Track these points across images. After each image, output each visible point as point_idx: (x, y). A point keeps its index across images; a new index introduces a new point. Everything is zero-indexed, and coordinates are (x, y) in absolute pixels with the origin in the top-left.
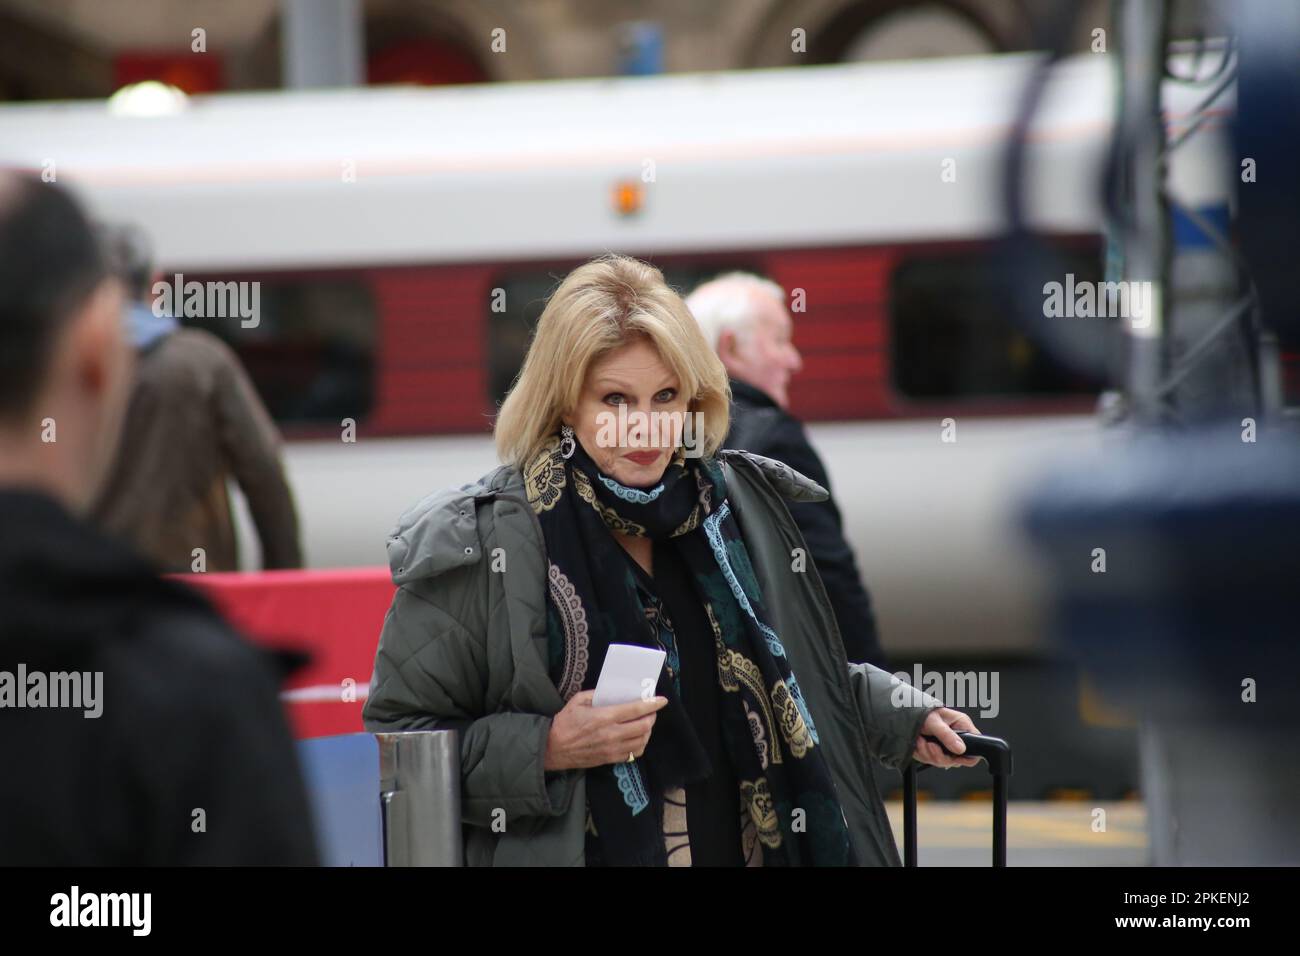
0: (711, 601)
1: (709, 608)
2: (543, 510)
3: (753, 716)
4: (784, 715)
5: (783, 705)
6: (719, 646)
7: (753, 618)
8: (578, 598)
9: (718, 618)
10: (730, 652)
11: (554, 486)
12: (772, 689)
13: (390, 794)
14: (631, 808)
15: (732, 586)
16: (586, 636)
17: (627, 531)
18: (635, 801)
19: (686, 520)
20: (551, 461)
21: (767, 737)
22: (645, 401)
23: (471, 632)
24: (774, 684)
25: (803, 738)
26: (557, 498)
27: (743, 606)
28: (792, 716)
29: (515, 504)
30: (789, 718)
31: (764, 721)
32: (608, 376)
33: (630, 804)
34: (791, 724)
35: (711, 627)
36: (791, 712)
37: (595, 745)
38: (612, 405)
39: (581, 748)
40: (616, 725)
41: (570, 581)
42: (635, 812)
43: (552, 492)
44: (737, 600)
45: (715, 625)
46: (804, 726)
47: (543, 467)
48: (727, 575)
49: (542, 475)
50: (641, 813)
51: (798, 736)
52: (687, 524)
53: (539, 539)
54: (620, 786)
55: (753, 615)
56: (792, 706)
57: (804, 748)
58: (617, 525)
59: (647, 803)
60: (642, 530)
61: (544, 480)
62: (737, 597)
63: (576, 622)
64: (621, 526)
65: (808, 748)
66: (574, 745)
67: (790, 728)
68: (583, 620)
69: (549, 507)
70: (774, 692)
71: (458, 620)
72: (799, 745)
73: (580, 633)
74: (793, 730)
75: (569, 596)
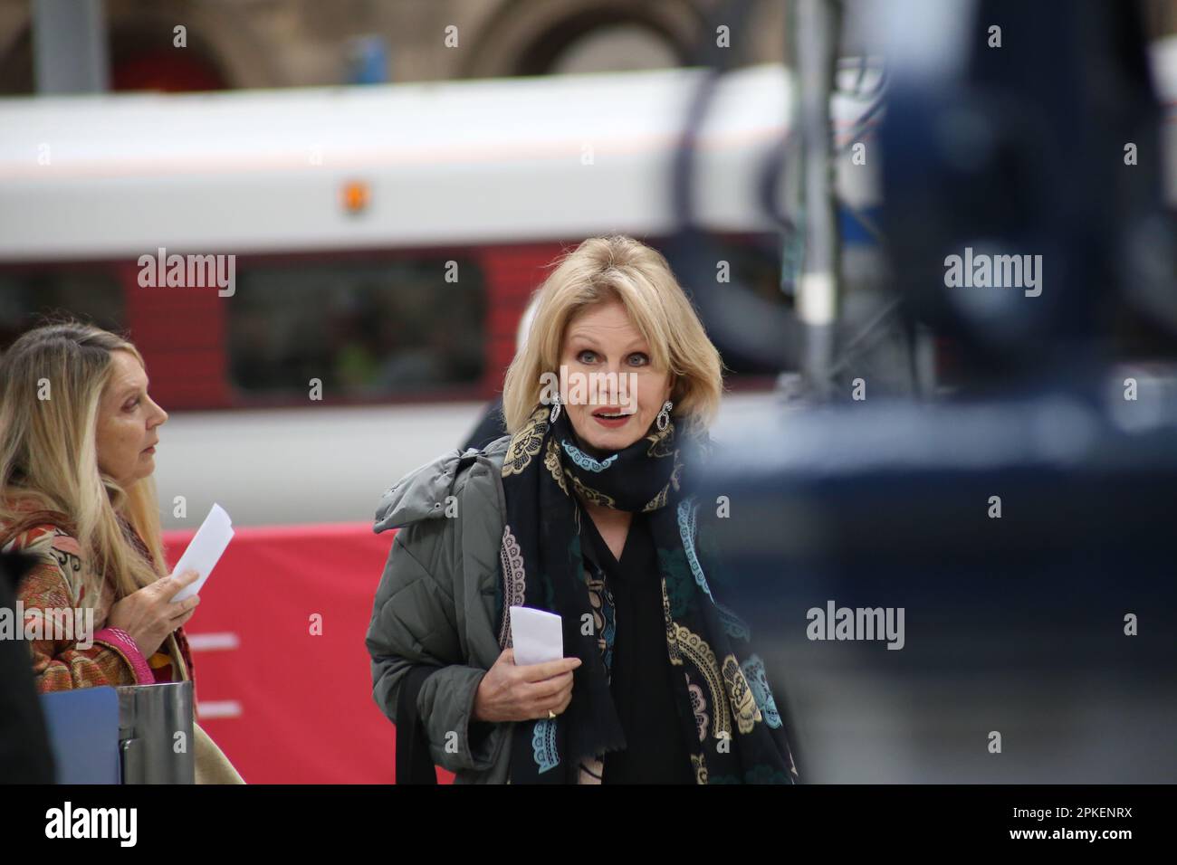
0: (667, 575)
1: (664, 582)
2: (512, 474)
3: (693, 688)
4: (733, 690)
5: (732, 680)
6: (667, 619)
7: (708, 595)
8: (521, 559)
9: (669, 592)
10: (675, 624)
11: (527, 452)
12: (723, 664)
13: (129, 742)
14: (539, 766)
15: (690, 562)
16: (523, 596)
17: (598, 501)
18: (544, 760)
19: (656, 496)
20: (533, 431)
21: (709, 710)
22: (613, 361)
23: (438, 582)
24: (724, 660)
25: (751, 712)
26: (526, 464)
27: (699, 583)
28: (740, 690)
29: (487, 467)
30: (738, 692)
31: (707, 695)
32: (582, 333)
33: (538, 762)
34: (739, 698)
35: (662, 600)
36: (739, 686)
37: (511, 702)
38: (584, 363)
39: (504, 703)
40: (526, 685)
41: (517, 542)
42: (541, 771)
43: (524, 458)
44: (693, 577)
45: (666, 598)
46: (752, 700)
47: (526, 434)
48: (687, 551)
49: (522, 443)
50: (547, 772)
51: (746, 711)
52: (656, 499)
53: (499, 502)
54: (534, 742)
55: (707, 591)
56: (741, 680)
57: (752, 721)
58: (589, 495)
59: (556, 763)
60: (611, 501)
61: (521, 447)
62: (694, 573)
63: (515, 581)
64: (592, 498)
65: (756, 722)
66: (496, 700)
67: (738, 703)
68: (522, 581)
69: (518, 472)
70: (724, 667)
71: (427, 570)
72: (747, 719)
73: (517, 591)
74: (742, 704)
75: (513, 556)
